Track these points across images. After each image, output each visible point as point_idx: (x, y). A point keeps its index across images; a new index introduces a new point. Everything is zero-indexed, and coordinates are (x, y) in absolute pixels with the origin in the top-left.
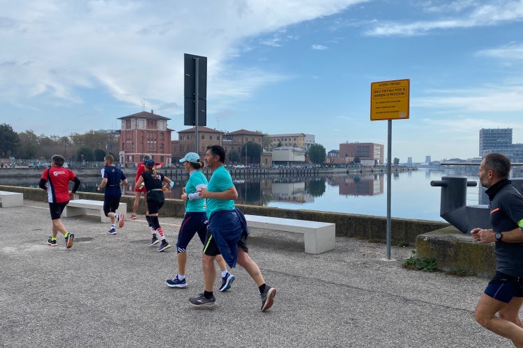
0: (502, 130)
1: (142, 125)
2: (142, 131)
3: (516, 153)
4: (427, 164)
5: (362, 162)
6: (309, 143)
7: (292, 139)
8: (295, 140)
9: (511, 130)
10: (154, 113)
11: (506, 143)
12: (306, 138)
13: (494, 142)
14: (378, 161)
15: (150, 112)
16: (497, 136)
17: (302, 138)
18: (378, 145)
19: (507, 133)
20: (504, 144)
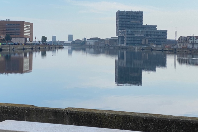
0: (135, 13)
3: (146, 33)
4: (70, 42)
5: (13, 40)
9: (142, 13)
11: (138, 24)
13: (128, 23)
14: (28, 39)
16: (131, 17)
18: (28, 23)
19: (139, 15)
20: (136, 26)
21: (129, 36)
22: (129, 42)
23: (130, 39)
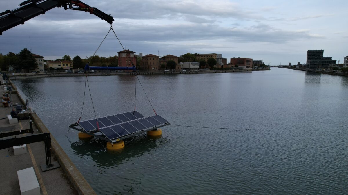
0: (318, 51)
1: (124, 55)
2: (124, 57)
6: (218, 58)
7: (210, 56)
8: (211, 56)
9: (323, 50)
10: (130, 50)
12: (217, 56)
13: (314, 56)
14: (249, 66)
15: (128, 50)
17: (215, 56)
19: (321, 52)
21: (311, 64)
22: (312, 67)
23: (312, 65)
